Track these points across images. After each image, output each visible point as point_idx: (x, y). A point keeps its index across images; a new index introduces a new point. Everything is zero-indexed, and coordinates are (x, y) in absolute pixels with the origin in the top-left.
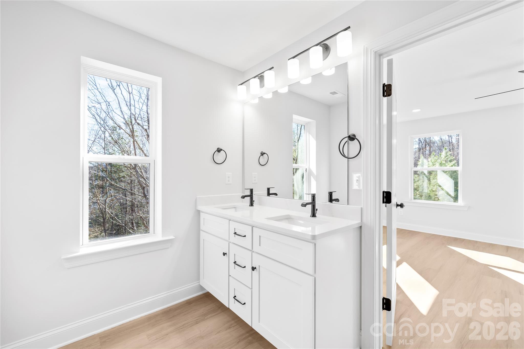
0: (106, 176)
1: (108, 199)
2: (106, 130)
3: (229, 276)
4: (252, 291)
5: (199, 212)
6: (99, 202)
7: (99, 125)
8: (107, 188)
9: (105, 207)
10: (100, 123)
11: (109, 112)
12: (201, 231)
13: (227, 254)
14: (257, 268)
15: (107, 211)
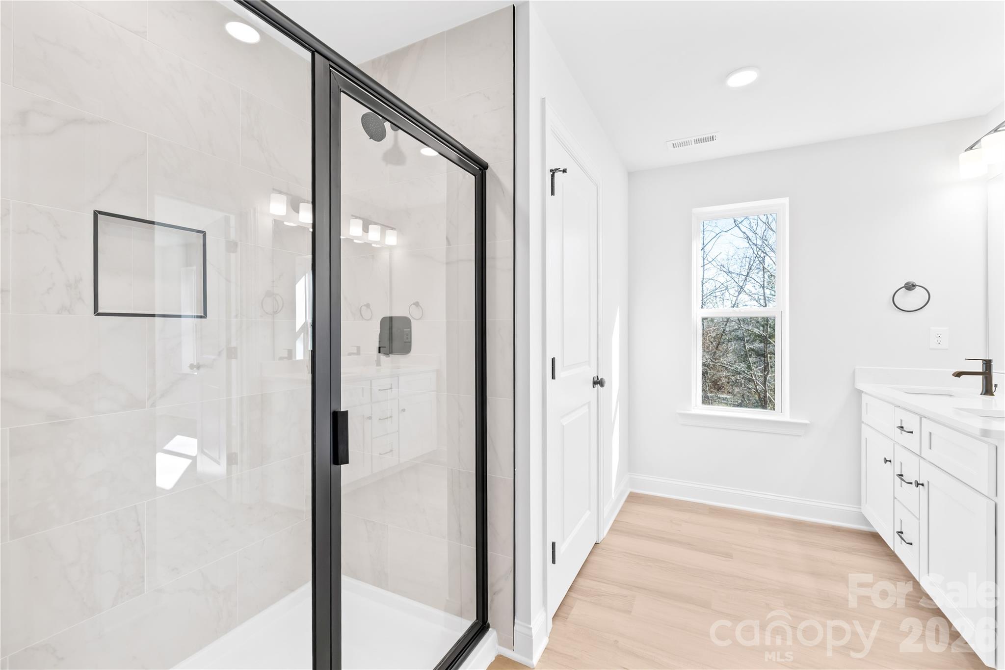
0: (767, 335)
1: (770, 375)
2: (766, 253)
3: (895, 498)
4: (919, 523)
5: (860, 393)
6: (754, 379)
7: (754, 247)
8: (769, 356)
9: (766, 389)
10: (756, 245)
11: (769, 223)
12: (862, 424)
13: (892, 461)
14: (926, 484)
15: (768, 396)
